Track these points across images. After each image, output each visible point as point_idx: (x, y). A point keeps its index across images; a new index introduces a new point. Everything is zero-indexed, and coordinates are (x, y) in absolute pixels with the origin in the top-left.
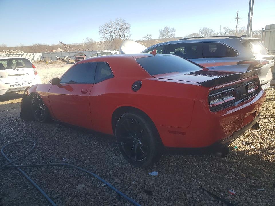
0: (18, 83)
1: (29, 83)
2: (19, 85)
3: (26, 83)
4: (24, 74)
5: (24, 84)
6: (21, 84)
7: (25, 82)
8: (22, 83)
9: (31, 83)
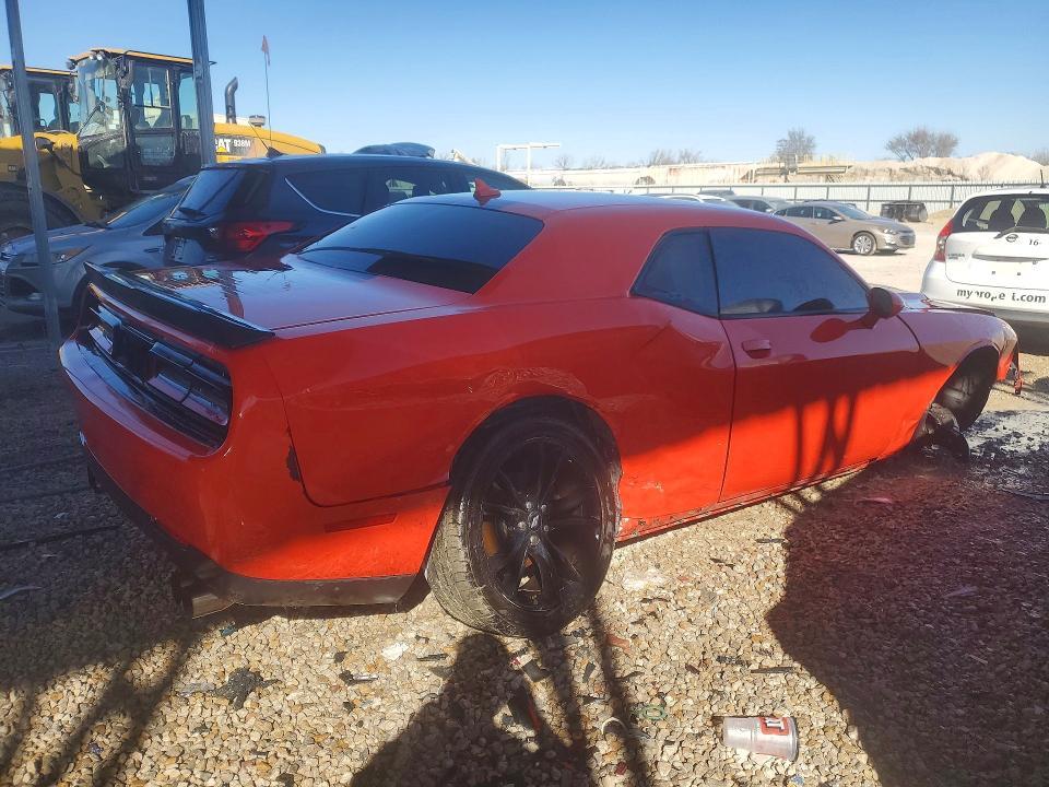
0: (985, 290)
1: (1030, 299)
2: (988, 295)
3: (1018, 296)
4: (1035, 260)
5: (1008, 297)
6: (995, 292)
7: (1015, 291)
8: (1002, 291)
9: (1042, 299)
